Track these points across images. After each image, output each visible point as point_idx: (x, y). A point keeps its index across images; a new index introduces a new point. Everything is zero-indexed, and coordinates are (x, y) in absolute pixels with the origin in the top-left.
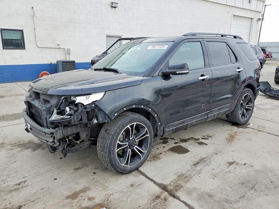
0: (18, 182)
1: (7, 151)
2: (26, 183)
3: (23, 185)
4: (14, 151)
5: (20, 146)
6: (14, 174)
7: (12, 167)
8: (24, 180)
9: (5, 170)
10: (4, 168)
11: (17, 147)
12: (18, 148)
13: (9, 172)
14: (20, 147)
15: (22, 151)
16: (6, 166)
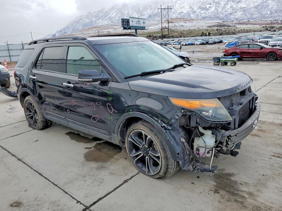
0: (278, 159)
1: (258, 196)
2: (273, 155)
3: (276, 155)
4: (251, 189)
5: (236, 192)
6: (275, 165)
7: (271, 173)
8: (273, 157)
9: (279, 173)
10: (280, 176)
11: (240, 193)
12: (241, 191)
13: (278, 169)
14: (238, 190)
15: (242, 183)
16: (275, 177)
